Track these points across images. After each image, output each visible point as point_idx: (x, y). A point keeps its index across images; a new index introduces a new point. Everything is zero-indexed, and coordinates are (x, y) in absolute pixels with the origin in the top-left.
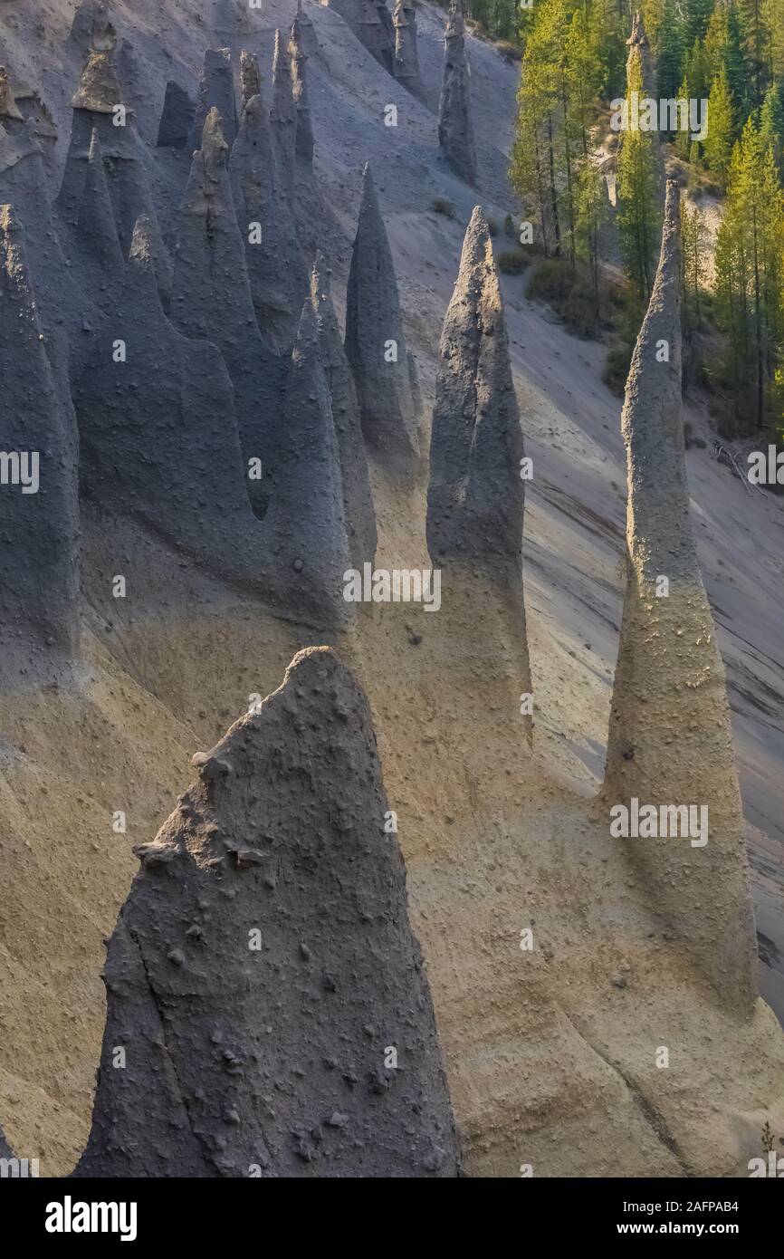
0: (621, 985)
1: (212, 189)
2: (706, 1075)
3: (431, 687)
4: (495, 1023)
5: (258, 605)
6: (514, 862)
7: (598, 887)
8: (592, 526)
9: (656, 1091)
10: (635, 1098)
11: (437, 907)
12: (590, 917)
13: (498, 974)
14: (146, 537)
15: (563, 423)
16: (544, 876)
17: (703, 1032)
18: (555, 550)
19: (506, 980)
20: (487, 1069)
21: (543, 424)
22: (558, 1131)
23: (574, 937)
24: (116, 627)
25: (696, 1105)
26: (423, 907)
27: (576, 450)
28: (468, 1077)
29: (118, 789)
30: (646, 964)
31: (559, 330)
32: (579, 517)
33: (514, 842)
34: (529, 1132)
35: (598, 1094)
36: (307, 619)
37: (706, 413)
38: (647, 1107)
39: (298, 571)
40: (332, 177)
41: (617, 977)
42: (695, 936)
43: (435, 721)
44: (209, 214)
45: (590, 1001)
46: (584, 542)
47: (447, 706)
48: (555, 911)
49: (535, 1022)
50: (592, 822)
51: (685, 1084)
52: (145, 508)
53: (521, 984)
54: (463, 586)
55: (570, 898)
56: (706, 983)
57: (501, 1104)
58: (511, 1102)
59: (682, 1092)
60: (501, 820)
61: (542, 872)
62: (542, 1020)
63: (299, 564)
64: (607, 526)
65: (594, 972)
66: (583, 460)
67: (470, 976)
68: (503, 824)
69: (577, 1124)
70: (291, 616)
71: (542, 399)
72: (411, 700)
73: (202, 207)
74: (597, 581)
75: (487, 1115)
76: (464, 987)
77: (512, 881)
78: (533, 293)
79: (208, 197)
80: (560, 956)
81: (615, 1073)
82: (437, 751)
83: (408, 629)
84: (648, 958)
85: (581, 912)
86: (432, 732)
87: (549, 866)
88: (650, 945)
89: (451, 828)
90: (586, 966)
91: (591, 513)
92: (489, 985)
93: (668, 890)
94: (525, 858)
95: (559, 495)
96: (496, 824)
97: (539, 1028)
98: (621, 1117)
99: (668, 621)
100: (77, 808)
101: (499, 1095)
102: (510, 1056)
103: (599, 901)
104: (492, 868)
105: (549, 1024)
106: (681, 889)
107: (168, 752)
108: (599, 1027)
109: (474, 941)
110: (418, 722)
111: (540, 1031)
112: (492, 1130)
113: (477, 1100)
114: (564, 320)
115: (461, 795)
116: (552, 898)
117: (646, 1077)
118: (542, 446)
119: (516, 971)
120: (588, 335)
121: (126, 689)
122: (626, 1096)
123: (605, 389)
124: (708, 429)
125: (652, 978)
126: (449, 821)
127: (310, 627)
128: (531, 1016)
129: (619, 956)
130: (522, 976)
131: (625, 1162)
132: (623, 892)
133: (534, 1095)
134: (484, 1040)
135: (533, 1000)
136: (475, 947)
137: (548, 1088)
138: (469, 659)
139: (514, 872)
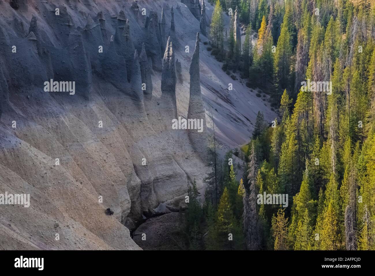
0: (187, 158)
1: (127, 32)
2: (199, 173)
3: (160, 111)
4: (162, 162)
5: (129, 97)
6: (171, 139)
7: (184, 143)
8: (214, 92)
9: (191, 175)
10: (187, 176)
11: (154, 144)
12: (183, 148)
13: (163, 154)
14: (112, 86)
15: (213, 75)
16: (176, 141)
17: (200, 166)
18: (205, 95)
19: (165, 155)
20: (160, 169)
21: (210, 75)
22: (172, 180)
23: (180, 151)
24: (106, 99)
25: (197, 178)
26: (152, 144)
27: (215, 80)
28: (157, 170)
29: (95, 122)
30: (191, 155)
31: (216, 60)
32: (212, 90)
33: (172, 135)
34: (167, 179)
35: (180, 174)
36: (135, 99)
37: (239, 74)
38: (188, 178)
39: (134, 92)
40: (180, 34)
41: (186, 157)
42: (199, 151)
43: (161, 117)
44: (127, 36)
45: (181, 160)
46: (211, 94)
47: (163, 114)
48: (177, 146)
49: (169, 162)
50: (185, 133)
51: (196, 174)
52: (112, 81)
53: (167, 156)
54: (166, 96)
55: (180, 145)
56: (201, 159)
57: (162, 175)
58: (164, 174)
59: (195, 176)
60: (170, 132)
61: (176, 140)
62: (170, 162)
63: (134, 91)
64: (217, 92)
65: (182, 156)
66: (216, 81)
67: (158, 155)
68: (170, 133)
69: (176, 179)
70: (133, 99)
71: (210, 71)
72: (157, 113)
73: (126, 35)
74: (211, 100)
75: (160, 176)
76: (157, 156)
77: (171, 141)
78: (212, 54)
79: (127, 33)
80: (177, 153)
81: (184, 172)
82: (160, 121)
83: (158, 102)
84: (192, 154)
85: (181, 147)
86: (160, 118)
87: (177, 140)
88: (192, 153)
89: (162, 133)
90: (181, 155)
91: (215, 90)
92: (161, 156)
93: (195, 144)
94: (173, 138)
95: (209, 87)
96: (169, 133)
97: (170, 163)
98: (184, 179)
99: (196, 102)
100: (78, 121)
101: (162, 173)
102: (164, 167)
103: (185, 145)
104: (168, 139)
105: (172, 163)
106: (197, 144)
107: (106, 117)
108: (182, 165)
109: (160, 149)
110: (158, 117)
111: (170, 164)
112: (161, 179)
113: (158, 174)
114: (217, 59)
115: (164, 128)
116: (177, 144)
117: (189, 173)
118: (209, 79)
119: (166, 154)
120: (220, 61)
121: (99, 107)
122: (185, 175)
123: (222, 70)
124: (239, 77)
125: (192, 158)
126: (161, 132)
127: (136, 100)
128: (168, 161)
129: (187, 154)
130: (167, 155)
131: (184, 186)
132: (189, 144)
133: (168, 174)
134: (160, 165)
135: (169, 159)
136: (160, 150)
137: (171, 173)
138: (167, 107)
139: (171, 140)
